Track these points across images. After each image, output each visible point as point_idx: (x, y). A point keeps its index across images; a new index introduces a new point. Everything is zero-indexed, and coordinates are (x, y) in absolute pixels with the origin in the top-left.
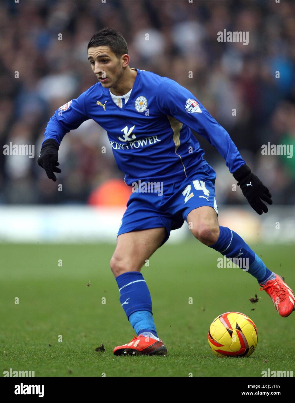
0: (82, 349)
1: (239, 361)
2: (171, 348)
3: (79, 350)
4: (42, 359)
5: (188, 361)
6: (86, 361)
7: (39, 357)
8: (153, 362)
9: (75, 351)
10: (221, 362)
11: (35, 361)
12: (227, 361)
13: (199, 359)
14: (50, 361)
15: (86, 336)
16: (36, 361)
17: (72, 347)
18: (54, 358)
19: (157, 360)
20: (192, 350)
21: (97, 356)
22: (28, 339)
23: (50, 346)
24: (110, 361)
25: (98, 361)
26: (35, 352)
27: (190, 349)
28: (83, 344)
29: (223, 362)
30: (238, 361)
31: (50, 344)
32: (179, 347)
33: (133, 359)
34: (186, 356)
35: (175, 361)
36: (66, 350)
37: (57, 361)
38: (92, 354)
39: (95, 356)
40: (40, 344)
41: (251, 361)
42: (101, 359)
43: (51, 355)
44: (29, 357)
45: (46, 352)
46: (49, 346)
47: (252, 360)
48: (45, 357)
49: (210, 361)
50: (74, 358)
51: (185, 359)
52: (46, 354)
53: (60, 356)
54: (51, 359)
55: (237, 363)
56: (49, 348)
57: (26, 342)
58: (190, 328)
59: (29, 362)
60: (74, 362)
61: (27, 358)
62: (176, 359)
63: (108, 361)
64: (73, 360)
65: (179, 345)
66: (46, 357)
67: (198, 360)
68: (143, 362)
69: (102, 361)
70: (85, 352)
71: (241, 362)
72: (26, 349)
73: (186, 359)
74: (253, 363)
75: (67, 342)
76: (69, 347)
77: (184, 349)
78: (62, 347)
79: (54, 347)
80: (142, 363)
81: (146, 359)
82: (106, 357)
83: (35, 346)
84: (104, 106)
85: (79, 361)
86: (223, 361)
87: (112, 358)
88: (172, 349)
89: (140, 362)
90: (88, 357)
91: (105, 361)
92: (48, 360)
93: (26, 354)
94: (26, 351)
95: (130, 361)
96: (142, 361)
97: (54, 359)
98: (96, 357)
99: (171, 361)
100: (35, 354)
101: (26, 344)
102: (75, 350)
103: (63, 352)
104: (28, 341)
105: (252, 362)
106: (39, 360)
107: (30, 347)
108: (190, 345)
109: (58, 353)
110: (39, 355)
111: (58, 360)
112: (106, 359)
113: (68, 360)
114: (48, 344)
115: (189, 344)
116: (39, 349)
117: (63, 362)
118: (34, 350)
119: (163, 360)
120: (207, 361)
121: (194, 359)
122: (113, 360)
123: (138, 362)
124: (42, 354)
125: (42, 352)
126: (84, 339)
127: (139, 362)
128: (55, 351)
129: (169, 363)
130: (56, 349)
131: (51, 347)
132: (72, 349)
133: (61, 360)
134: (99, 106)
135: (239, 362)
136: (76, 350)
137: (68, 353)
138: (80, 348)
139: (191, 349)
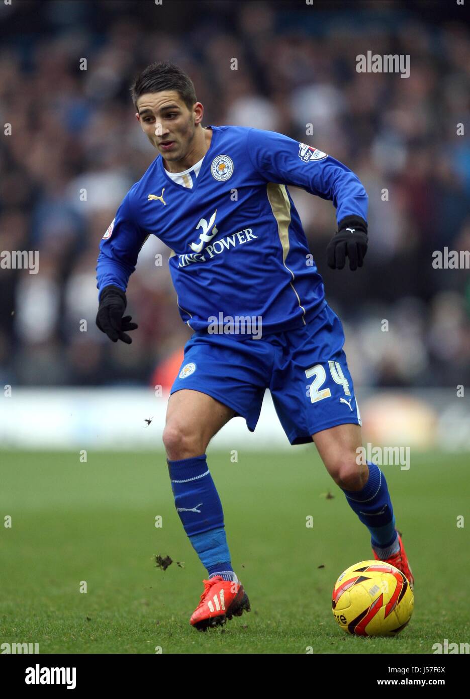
0: (142, 625)
1: (400, 646)
2: (288, 623)
3: (136, 627)
4: (75, 642)
5: (317, 645)
6: (148, 644)
7: (70, 638)
8: (259, 647)
9: (129, 629)
10: (370, 646)
11: (63, 644)
12: (381, 645)
13: (334, 643)
14: (88, 645)
15: (147, 604)
16: (66, 644)
17: (126, 622)
18: (96, 640)
19: (266, 643)
20: (323, 627)
21: (166, 636)
22: (52, 609)
23: (89, 619)
24: (188, 646)
25: (168, 645)
26: (63, 629)
27: (319, 626)
28: (143, 616)
29: (375, 648)
30: (398, 644)
31: (89, 617)
32: (302, 621)
33: (225, 642)
34: (313, 637)
35: (294, 645)
36: (115, 627)
37: (100, 646)
38: (158, 634)
39: (163, 637)
40: (72, 617)
41: (420, 645)
42: (172, 641)
43: (89, 635)
44: (54, 638)
45: (81, 631)
46: (87, 621)
47: (422, 643)
48: (80, 638)
49: (354, 644)
50: (128, 639)
51: (311, 641)
52: (81, 633)
53: (106, 637)
54: (90, 641)
55: (398, 649)
56: (87, 624)
57: (49, 613)
58: (319, 591)
59: (54, 647)
60: (128, 646)
61: (51, 640)
62: (298, 642)
63: (184, 646)
64: (126, 644)
65: (303, 618)
66: (83, 639)
67: (332, 644)
68: (243, 647)
69: (175, 644)
70: (147, 631)
71: (404, 647)
72: (50, 625)
73: (313, 642)
74: (424, 649)
75: (116, 614)
76: (121, 622)
77: (309, 626)
78: (108, 621)
79: (95, 622)
80: (240, 648)
81: (247, 642)
82: (181, 638)
83: (64, 621)
84: (161, 198)
85: (136, 645)
86: (374, 646)
87: (191, 640)
88: (290, 624)
89: (238, 646)
90: (152, 638)
91: (179, 645)
92: (86, 643)
93: (49, 633)
94: (48, 628)
95: (220, 645)
96: (240, 644)
97: (95, 642)
98: (165, 638)
99: (288, 645)
100: (65, 634)
101: (48, 616)
102: (130, 626)
103: (111, 631)
104: (52, 612)
105: (422, 646)
106: (71, 644)
107: (55, 622)
108: (320, 619)
109: (102, 632)
110: (70, 635)
111: (102, 643)
112: (181, 641)
113: (117, 643)
114: (86, 617)
115: (318, 616)
116: (71, 624)
117: (110, 646)
118: (61, 627)
119: (275, 644)
120: (348, 646)
121: (327, 642)
122: (192, 644)
123: (234, 646)
124: (75, 634)
125: (75, 630)
126: (144, 609)
127: (236, 647)
128: (96, 629)
129: (285, 648)
130: (98, 626)
131: (90, 622)
132: (126, 624)
133: (106, 643)
134: (153, 201)
135: (401, 648)
136: (131, 628)
137: (119, 632)
138: (139, 624)
139: (321, 625)
